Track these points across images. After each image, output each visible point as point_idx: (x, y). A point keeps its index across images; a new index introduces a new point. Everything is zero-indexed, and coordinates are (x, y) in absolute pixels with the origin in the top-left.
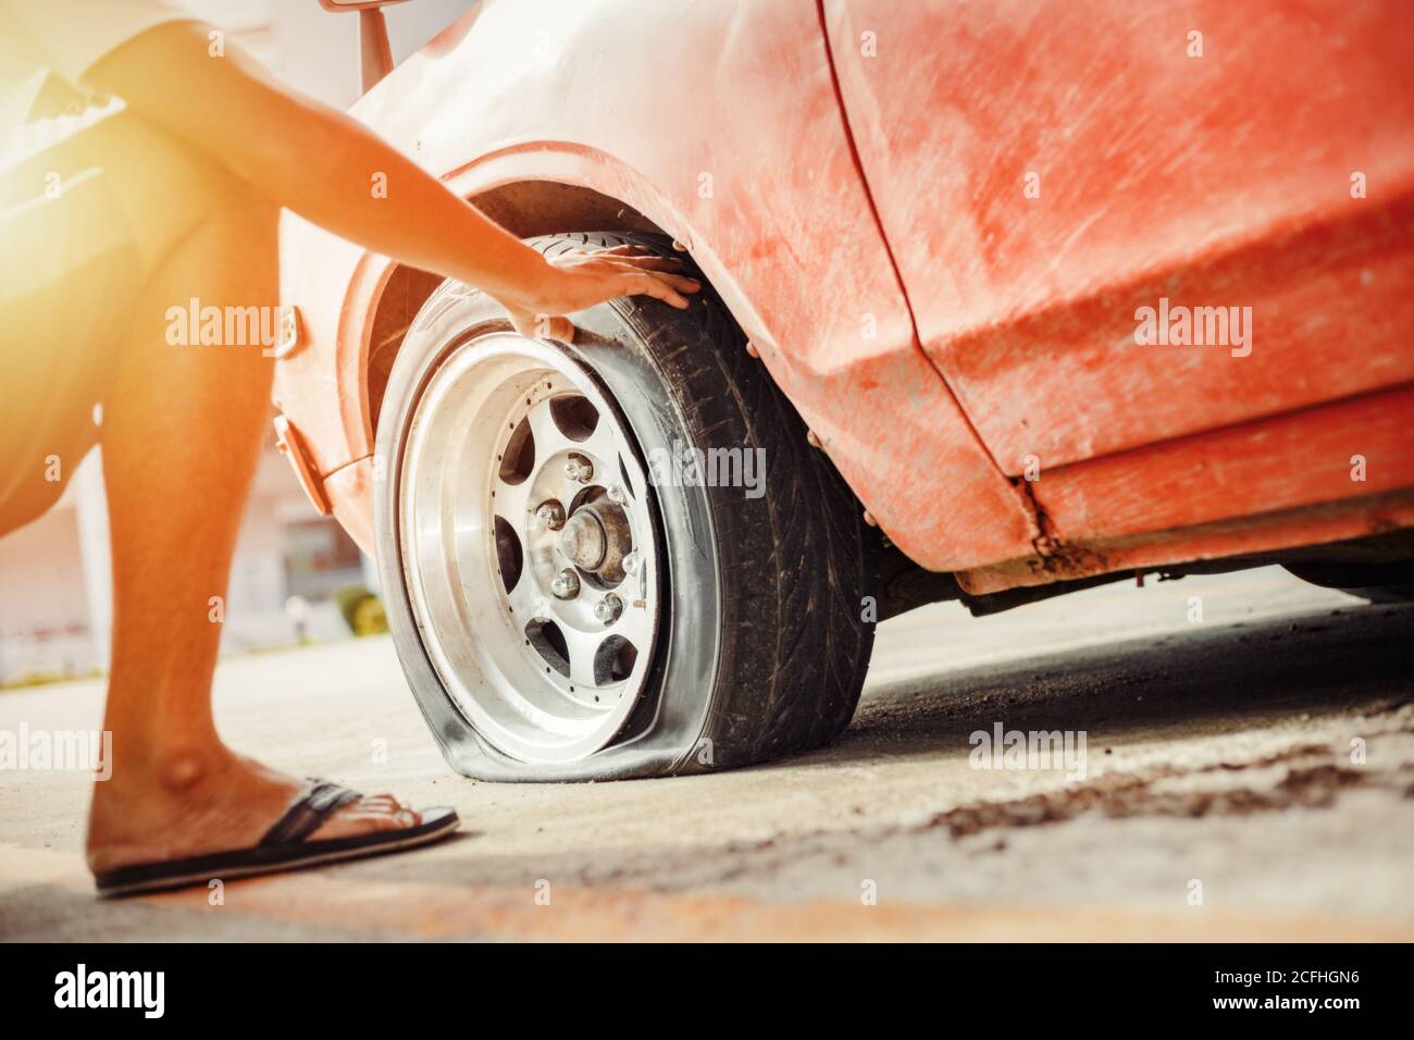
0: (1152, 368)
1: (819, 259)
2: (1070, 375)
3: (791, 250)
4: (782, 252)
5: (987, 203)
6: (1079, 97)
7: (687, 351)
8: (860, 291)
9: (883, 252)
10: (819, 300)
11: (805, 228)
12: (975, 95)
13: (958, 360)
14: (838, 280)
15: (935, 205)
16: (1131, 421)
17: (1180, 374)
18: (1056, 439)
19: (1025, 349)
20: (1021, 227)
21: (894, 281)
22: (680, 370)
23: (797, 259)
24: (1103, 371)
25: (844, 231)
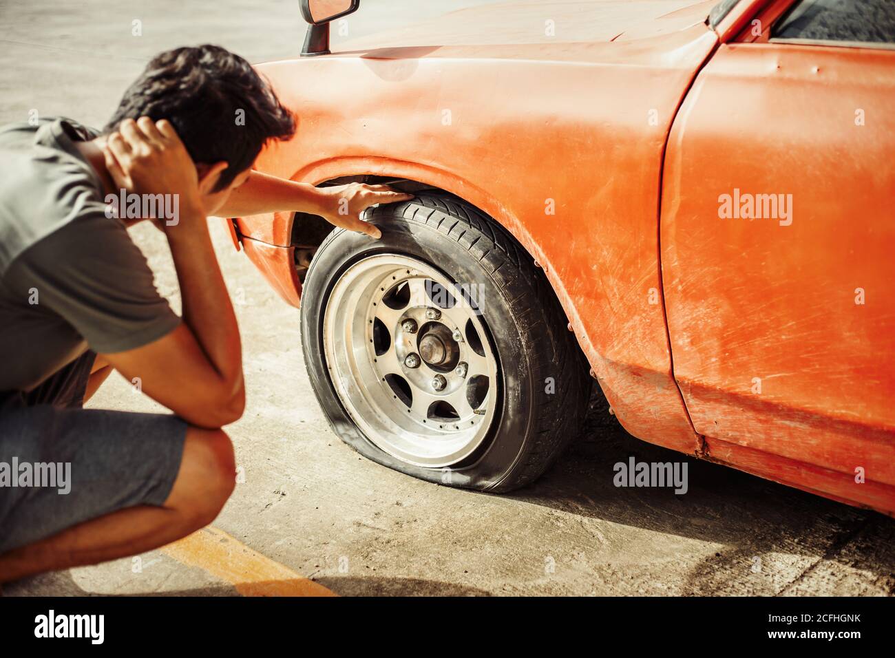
0: (790, 435)
1: (625, 315)
2: (748, 419)
3: (610, 304)
4: (603, 303)
5: (731, 341)
6: (795, 327)
7: (530, 311)
8: (644, 338)
9: (664, 330)
10: (619, 330)
11: (622, 298)
12: (739, 297)
13: (691, 389)
14: (633, 328)
15: (701, 327)
16: (772, 446)
17: (803, 443)
18: (730, 434)
19: (729, 401)
20: (745, 358)
21: (666, 343)
22: (527, 323)
23: (612, 309)
24: (765, 425)
25: (644, 311)
